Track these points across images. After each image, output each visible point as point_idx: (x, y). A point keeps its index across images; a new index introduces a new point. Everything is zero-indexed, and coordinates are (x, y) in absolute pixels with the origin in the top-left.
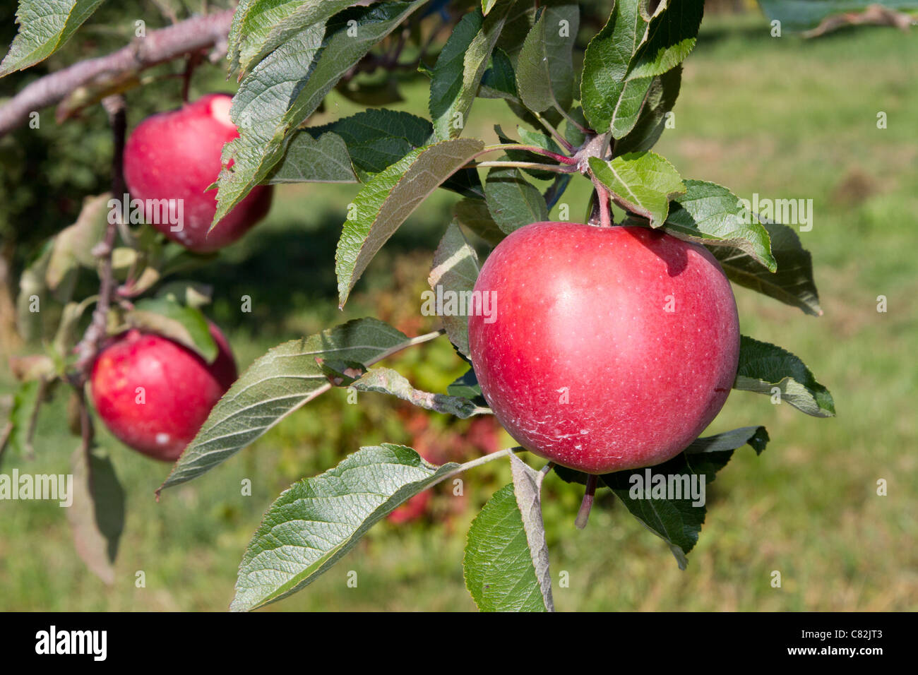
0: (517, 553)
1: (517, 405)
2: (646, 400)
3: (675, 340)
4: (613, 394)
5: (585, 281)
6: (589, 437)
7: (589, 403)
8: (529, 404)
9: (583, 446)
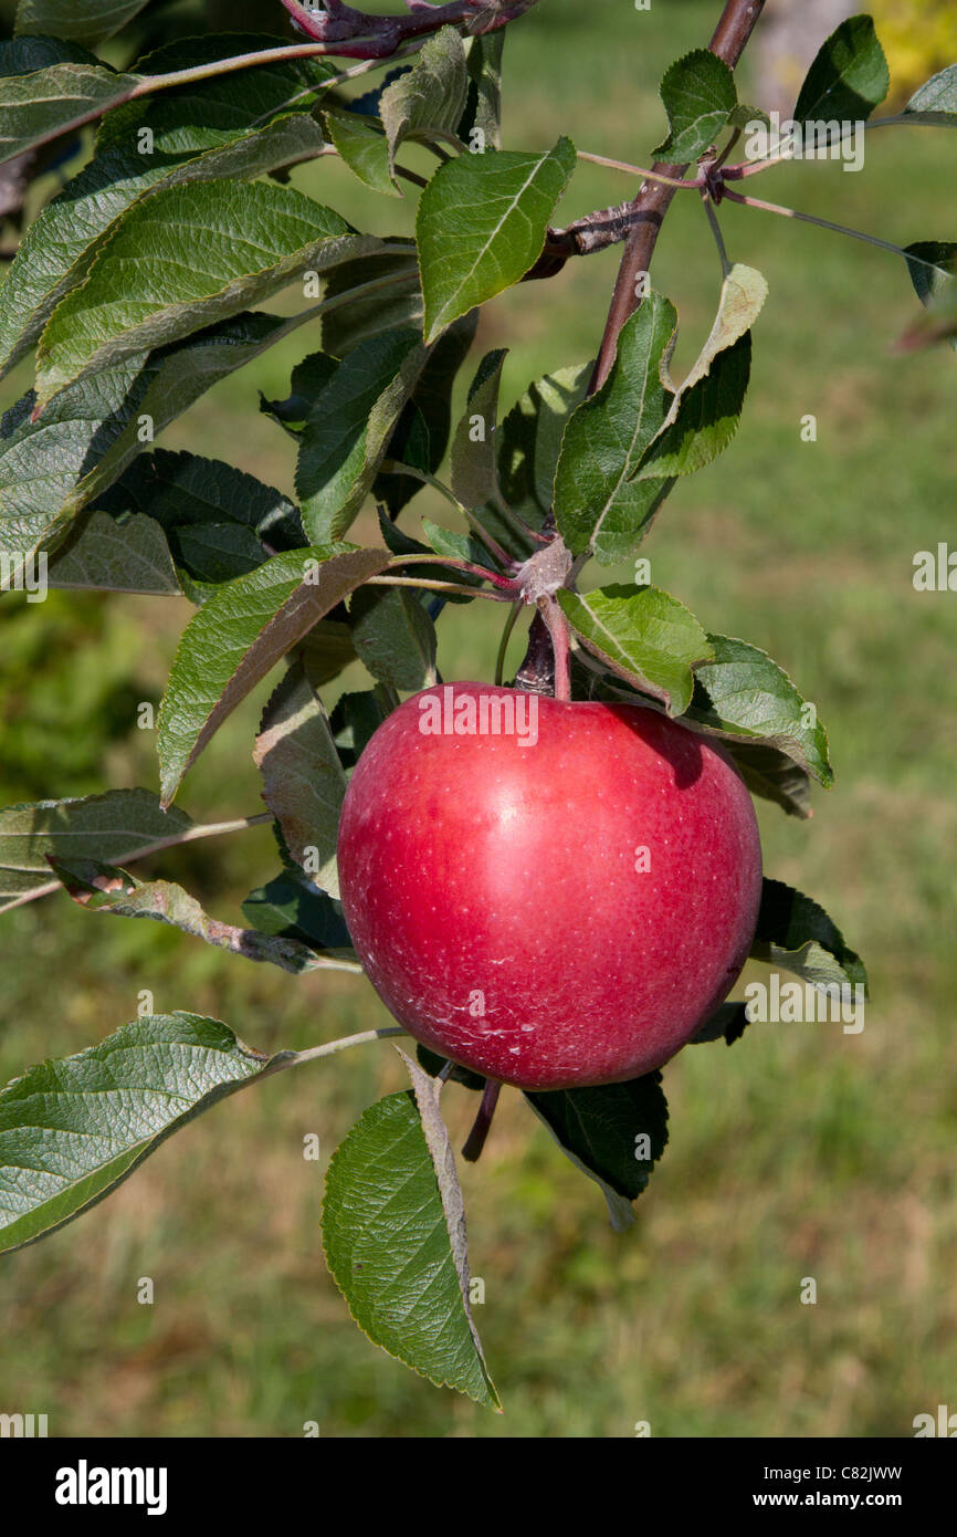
0: (406, 1214)
1: (421, 977)
2: (629, 983)
3: (679, 892)
4: (579, 971)
5: (547, 791)
6: (534, 1036)
7: (541, 984)
8: (443, 979)
9: (523, 1050)
